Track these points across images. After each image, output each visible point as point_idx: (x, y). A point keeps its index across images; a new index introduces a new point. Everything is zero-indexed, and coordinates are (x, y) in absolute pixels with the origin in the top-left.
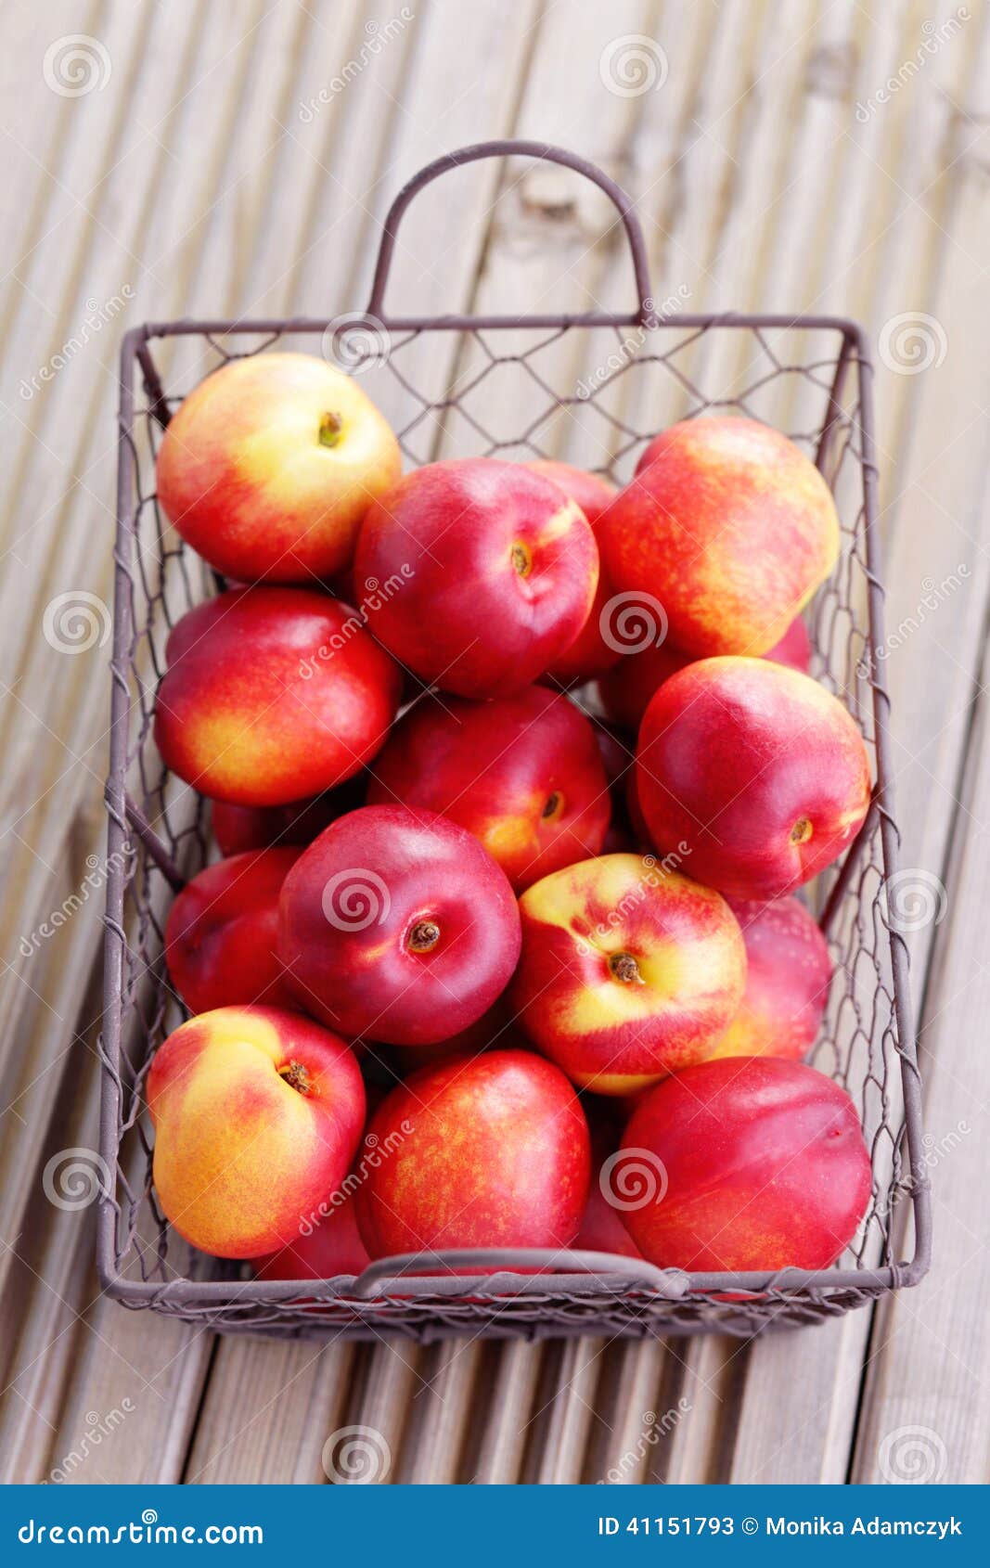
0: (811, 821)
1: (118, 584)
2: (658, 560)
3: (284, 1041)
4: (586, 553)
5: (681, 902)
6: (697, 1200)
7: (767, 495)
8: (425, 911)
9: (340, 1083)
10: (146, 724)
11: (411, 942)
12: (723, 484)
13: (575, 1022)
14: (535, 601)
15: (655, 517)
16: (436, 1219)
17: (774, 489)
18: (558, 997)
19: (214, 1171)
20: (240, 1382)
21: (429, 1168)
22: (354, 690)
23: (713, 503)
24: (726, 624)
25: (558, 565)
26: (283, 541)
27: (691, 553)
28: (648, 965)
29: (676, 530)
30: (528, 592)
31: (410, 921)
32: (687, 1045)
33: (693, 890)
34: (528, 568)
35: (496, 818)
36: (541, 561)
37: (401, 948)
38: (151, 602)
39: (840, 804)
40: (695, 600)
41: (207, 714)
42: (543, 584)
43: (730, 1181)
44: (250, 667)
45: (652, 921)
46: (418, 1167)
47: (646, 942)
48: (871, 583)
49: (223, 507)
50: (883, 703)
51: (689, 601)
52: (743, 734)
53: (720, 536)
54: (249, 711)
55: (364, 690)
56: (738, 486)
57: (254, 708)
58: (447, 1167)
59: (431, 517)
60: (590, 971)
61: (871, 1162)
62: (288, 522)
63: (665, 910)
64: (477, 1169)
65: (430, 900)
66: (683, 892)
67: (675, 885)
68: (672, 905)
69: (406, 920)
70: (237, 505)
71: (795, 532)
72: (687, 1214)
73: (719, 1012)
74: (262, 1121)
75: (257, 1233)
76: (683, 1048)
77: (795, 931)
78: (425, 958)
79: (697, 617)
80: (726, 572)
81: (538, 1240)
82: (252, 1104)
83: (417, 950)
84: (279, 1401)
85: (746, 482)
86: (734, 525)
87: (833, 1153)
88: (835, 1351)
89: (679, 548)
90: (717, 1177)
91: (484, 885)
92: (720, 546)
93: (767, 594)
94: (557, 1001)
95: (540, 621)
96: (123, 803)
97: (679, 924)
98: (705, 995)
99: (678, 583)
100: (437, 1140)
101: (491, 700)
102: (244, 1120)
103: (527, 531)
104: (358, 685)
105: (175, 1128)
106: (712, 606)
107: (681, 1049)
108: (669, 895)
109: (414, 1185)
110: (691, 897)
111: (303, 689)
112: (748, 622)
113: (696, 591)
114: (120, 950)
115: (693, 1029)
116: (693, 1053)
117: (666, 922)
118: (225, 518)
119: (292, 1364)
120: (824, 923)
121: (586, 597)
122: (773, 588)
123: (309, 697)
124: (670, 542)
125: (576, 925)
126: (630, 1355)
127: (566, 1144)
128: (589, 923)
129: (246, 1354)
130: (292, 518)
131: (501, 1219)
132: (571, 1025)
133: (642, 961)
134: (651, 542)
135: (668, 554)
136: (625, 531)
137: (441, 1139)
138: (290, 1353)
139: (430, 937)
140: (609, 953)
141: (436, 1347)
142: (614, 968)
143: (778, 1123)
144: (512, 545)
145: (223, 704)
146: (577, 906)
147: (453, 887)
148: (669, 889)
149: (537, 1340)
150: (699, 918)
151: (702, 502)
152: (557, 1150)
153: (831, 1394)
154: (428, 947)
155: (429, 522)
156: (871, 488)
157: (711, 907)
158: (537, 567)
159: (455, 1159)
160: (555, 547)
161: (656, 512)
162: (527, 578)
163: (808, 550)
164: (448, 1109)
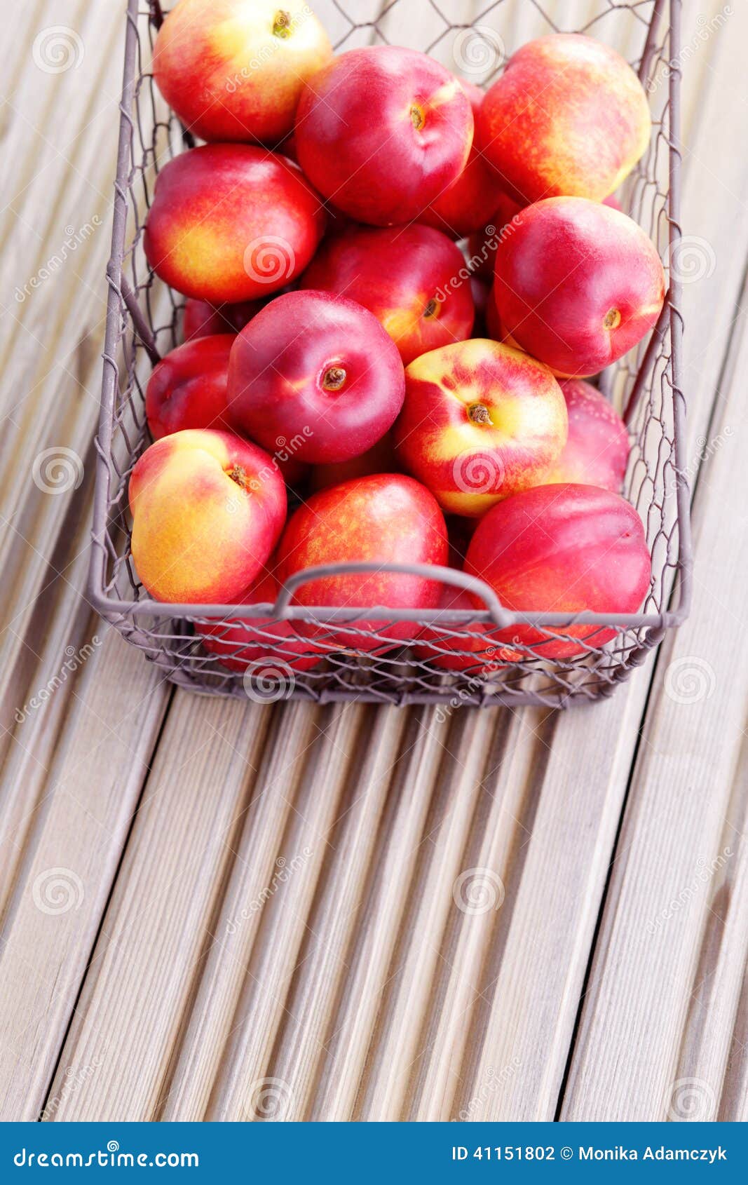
0: (619, 311)
1: (122, 127)
2: (516, 130)
3: (230, 451)
4: (464, 117)
5: (522, 369)
6: (524, 574)
7: (599, 85)
8: (336, 359)
9: (269, 483)
10: (138, 235)
11: (325, 383)
12: (567, 76)
13: (441, 452)
14: (426, 148)
15: (517, 98)
16: (334, 582)
17: (605, 81)
18: (429, 432)
19: (175, 536)
20: (187, 724)
21: (331, 546)
22: (290, 214)
23: (560, 89)
24: (565, 180)
25: (444, 122)
26: (243, 103)
27: (541, 124)
28: (495, 412)
29: (531, 108)
30: (422, 142)
31: (324, 366)
32: (522, 474)
33: (531, 362)
34: (421, 125)
35: (391, 311)
36: (432, 119)
37: (318, 385)
38: (145, 152)
39: (641, 298)
40: (543, 160)
41: (183, 225)
42: (433, 136)
43: (547, 561)
44: (216, 192)
45: (501, 378)
46: (323, 545)
47: (495, 395)
48: (672, 150)
49: (201, 74)
50: (676, 232)
51: (538, 162)
52: (573, 242)
53: (564, 113)
54: (214, 224)
55: (298, 215)
56: (578, 77)
57: (218, 222)
58: (344, 545)
59: (354, 80)
60: (454, 415)
61: (651, 559)
62: (248, 89)
63: (511, 373)
64: (365, 547)
65: (340, 352)
66: (524, 363)
67: (518, 358)
68: (515, 371)
69: (322, 364)
70: (210, 75)
71: (618, 114)
72: (516, 586)
73: (546, 452)
74: (211, 502)
75: (205, 586)
76: (518, 475)
77: (604, 416)
78: (334, 395)
79: (543, 174)
80: (566, 140)
81: (407, 602)
82: (204, 490)
83: (328, 388)
84: (215, 738)
85: (584, 76)
86: (574, 106)
87: (622, 550)
88: (619, 722)
89: (533, 121)
90: (539, 558)
91: (379, 344)
92: (562, 120)
93: (596, 159)
94: (429, 436)
95: (430, 163)
96: (120, 278)
97: (520, 384)
98: (535, 437)
99: (531, 147)
100: (338, 527)
101: (390, 224)
102: (199, 501)
103: (423, 97)
104: (294, 211)
105: (148, 507)
106: (555, 165)
107: (517, 475)
108: (514, 363)
109: (319, 558)
110: (529, 367)
111: (254, 210)
112: (581, 180)
113: (544, 152)
114: (113, 377)
115: (527, 461)
116: (526, 480)
117: (511, 381)
118: (201, 84)
119: (225, 715)
120: (626, 417)
121: (463, 149)
122: (601, 156)
123: (257, 216)
124: (527, 116)
125: (446, 382)
126: (470, 720)
127: (431, 537)
128: (454, 381)
129: (192, 706)
130: (251, 85)
131: (381, 584)
132: (438, 453)
133: (493, 410)
134: (513, 117)
135: (525, 125)
136: (494, 110)
137: (341, 526)
138: (224, 708)
139: (339, 377)
140: (468, 404)
141: (330, 707)
142: (470, 414)
143: (585, 525)
144: (411, 105)
145: (194, 218)
146: (447, 369)
147: (357, 345)
148: (514, 359)
149: (403, 705)
150: (535, 381)
151: (552, 87)
152: (424, 540)
153: (614, 751)
154: (337, 386)
155: (351, 84)
156: (676, 84)
157: (544, 376)
158: (429, 123)
159: (350, 540)
160: (442, 108)
161: (517, 95)
162: (421, 131)
163: (627, 129)
164: (346, 506)
